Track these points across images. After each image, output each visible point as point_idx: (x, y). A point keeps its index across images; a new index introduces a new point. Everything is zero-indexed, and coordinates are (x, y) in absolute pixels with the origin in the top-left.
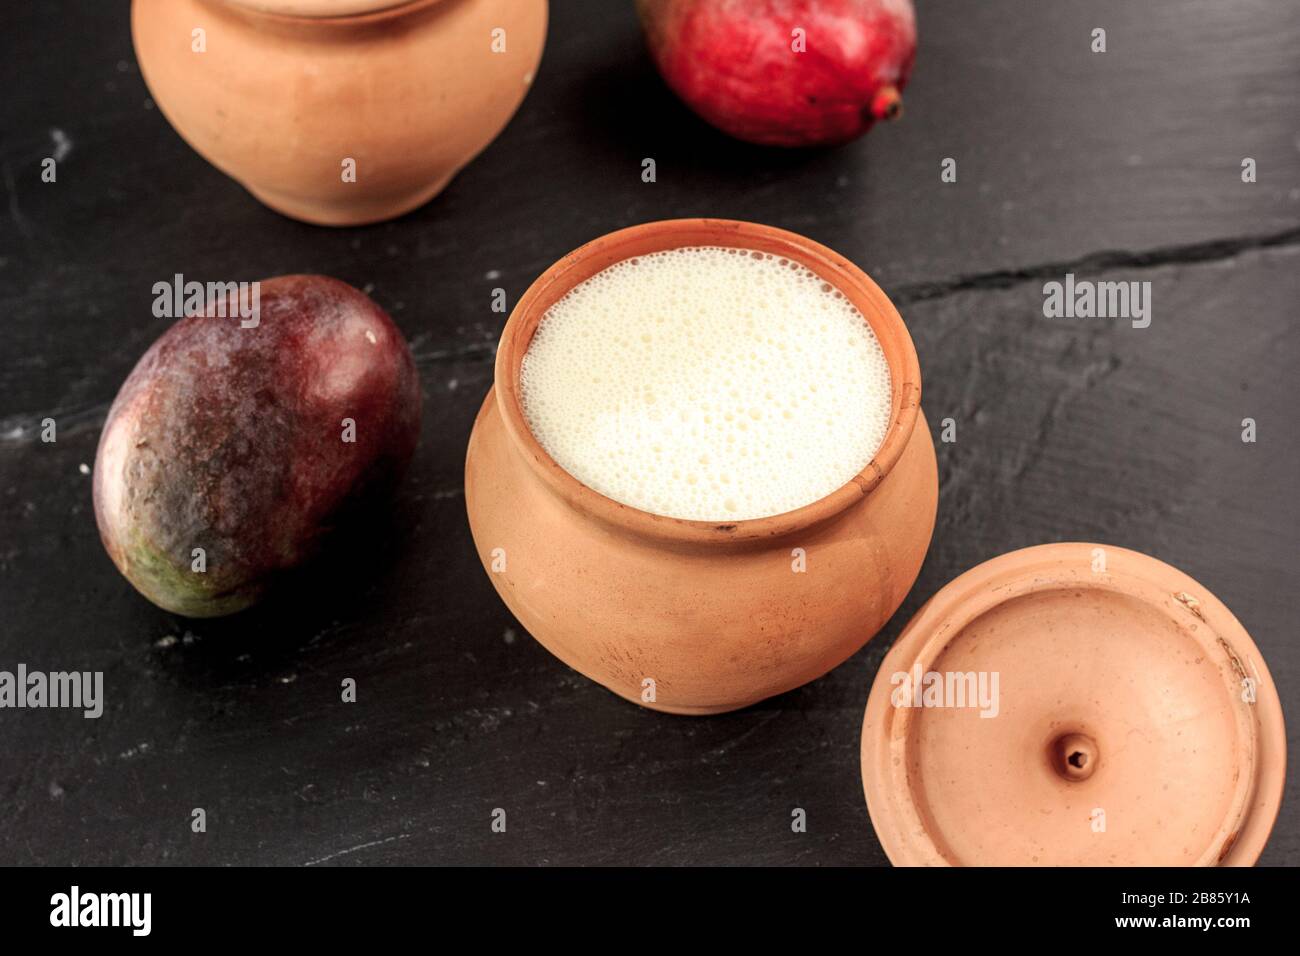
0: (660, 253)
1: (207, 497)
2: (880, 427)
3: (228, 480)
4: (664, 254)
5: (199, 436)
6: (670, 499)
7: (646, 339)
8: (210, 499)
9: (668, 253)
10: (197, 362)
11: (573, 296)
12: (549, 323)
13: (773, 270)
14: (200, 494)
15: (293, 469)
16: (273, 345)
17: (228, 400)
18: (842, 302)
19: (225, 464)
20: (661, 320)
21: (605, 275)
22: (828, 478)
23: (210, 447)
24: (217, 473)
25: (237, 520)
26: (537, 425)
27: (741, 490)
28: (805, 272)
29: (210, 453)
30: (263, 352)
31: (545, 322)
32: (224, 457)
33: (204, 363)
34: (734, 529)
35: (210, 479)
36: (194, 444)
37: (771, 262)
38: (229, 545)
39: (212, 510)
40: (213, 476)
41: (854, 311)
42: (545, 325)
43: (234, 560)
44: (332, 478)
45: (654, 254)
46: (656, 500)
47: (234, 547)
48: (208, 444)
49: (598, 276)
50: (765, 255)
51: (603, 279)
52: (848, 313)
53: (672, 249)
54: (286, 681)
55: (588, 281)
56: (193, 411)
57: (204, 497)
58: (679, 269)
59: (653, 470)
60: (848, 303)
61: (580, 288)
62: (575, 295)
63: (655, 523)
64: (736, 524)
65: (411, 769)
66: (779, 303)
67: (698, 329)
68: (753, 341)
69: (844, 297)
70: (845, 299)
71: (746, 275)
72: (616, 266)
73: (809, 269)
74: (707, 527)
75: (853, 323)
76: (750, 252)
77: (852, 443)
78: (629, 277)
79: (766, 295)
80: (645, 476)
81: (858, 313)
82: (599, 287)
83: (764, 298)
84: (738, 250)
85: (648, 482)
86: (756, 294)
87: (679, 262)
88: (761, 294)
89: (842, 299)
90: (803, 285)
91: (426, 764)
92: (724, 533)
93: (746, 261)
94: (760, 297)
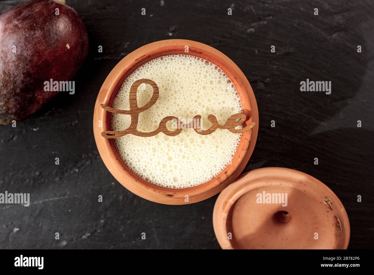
0: (172, 55)
1: (5, 104)
3: (12, 100)
5: (3, 86)
6: (155, 174)
9: (175, 56)
10: (4, 55)
12: (126, 84)
13: (211, 71)
14: (3, 103)
15: (36, 95)
16: (31, 55)
17: (14, 74)
18: (233, 89)
19: (12, 95)
21: (150, 63)
22: (211, 171)
24: (9, 97)
25: (15, 110)
27: (180, 173)
28: (223, 73)
29: (6, 92)
30: (27, 57)
31: (125, 83)
32: (11, 93)
33: (6, 57)
34: (173, 196)
35: (6, 99)
36: (1, 87)
37: (211, 67)
38: (13, 116)
39: (7, 108)
41: (237, 94)
42: (125, 85)
44: (50, 95)
45: (170, 56)
46: (151, 174)
47: (15, 116)
48: (6, 88)
49: (147, 63)
50: (210, 63)
51: (149, 65)
52: (235, 95)
54: (35, 130)
55: (144, 65)
58: (177, 65)
59: (151, 160)
60: (235, 90)
61: (140, 68)
62: (138, 71)
63: (147, 189)
64: (174, 194)
65: (72, 172)
66: (210, 87)
67: (179, 96)
68: (197, 105)
69: (234, 87)
70: (235, 88)
71: (201, 72)
72: (155, 60)
73: (224, 72)
74: (164, 194)
75: (235, 100)
76: (205, 60)
77: (223, 156)
78: (159, 66)
79: (206, 83)
80: (148, 163)
81: (238, 95)
82: (147, 69)
83: (205, 85)
84: (201, 59)
85: (149, 165)
86: (203, 82)
87: (178, 61)
88: (205, 83)
89: (234, 88)
90: (221, 80)
91: (77, 170)
92: (169, 197)
93: (202, 65)
94: (204, 84)
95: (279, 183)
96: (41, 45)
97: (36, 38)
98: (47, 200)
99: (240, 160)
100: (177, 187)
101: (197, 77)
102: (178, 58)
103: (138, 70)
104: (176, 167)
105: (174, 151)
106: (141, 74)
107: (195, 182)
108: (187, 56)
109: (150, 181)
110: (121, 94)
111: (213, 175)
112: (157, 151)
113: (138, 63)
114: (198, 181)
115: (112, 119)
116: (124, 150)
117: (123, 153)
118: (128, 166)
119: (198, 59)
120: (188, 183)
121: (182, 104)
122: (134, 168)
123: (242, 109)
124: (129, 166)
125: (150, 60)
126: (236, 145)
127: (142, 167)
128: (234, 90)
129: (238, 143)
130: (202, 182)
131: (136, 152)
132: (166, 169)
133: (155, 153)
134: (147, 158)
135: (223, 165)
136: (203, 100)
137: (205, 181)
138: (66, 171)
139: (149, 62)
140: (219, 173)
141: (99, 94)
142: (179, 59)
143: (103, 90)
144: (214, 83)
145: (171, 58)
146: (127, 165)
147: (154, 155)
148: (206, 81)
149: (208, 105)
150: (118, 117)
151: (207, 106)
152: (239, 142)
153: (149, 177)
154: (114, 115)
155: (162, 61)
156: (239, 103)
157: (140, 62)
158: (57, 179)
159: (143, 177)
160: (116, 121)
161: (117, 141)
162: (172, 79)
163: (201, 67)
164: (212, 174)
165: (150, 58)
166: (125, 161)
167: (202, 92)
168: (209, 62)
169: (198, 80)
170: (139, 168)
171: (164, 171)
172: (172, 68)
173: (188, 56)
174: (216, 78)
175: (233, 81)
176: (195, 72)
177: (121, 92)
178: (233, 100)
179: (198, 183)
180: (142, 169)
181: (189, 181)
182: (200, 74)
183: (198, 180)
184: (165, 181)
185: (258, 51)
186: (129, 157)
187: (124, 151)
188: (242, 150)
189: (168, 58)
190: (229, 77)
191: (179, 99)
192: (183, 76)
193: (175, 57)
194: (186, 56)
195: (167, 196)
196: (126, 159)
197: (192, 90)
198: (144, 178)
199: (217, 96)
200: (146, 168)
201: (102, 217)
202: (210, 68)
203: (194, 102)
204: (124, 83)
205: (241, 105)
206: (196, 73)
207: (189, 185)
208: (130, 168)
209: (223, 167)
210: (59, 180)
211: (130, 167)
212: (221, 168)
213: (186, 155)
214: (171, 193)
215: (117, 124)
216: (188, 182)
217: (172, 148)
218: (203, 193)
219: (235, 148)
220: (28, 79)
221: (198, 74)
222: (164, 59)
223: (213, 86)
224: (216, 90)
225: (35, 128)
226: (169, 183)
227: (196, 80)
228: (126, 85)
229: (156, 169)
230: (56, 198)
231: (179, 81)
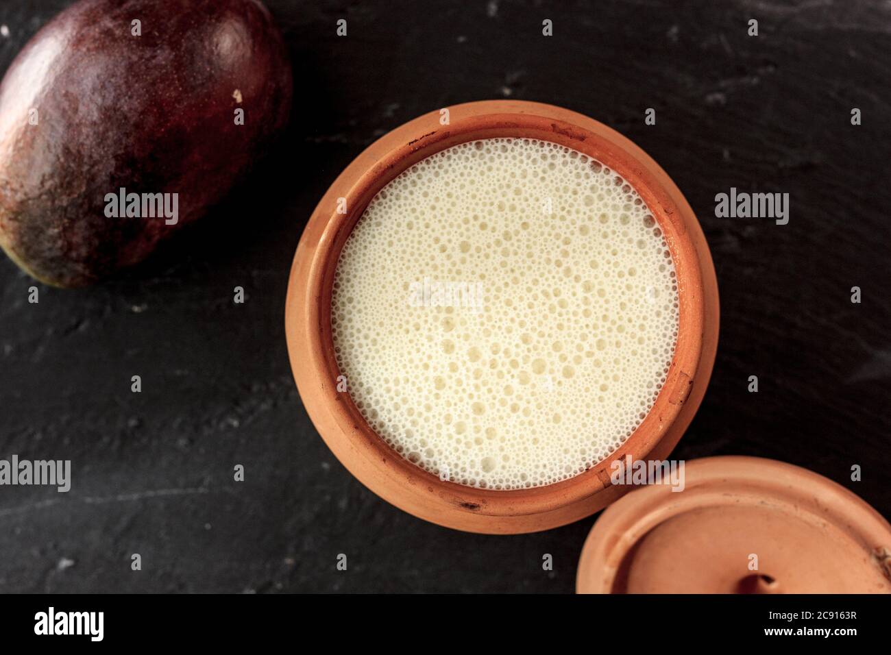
0: (505, 139)
1: (62, 234)
2: (649, 401)
3: (82, 223)
4: (509, 141)
5: (62, 185)
6: (436, 446)
7: (465, 247)
8: (65, 236)
9: (513, 141)
10: (70, 106)
11: (412, 176)
12: (380, 204)
13: (605, 187)
14: (56, 231)
16: (140, 110)
17: (91, 157)
18: (658, 242)
19: (81, 211)
20: (483, 226)
21: (447, 154)
22: (583, 452)
23: (69, 195)
24: (73, 217)
25: (88, 252)
26: (339, 326)
27: (502, 449)
28: (635, 197)
29: (68, 201)
30: (129, 115)
31: (376, 202)
32: (81, 205)
33: (76, 110)
34: (477, 509)
35: (66, 221)
36: (56, 189)
37: (606, 177)
38: (80, 268)
39: (66, 243)
40: (69, 219)
41: (667, 254)
42: (376, 205)
43: (83, 275)
45: (500, 139)
46: (424, 444)
47: (85, 268)
48: (68, 192)
49: (439, 154)
50: (604, 167)
51: (445, 159)
52: (662, 256)
53: (518, 137)
55: (429, 158)
56: (59, 159)
57: (59, 233)
58: (518, 164)
59: (429, 408)
60: (664, 244)
61: (419, 166)
62: (413, 174)
63: (410, 485)
64: (481, 504)
65: (222, 426)
66: (600, 231)
67: (515, 248)
68: (561, 275)
69: (663, 235)
70: (663, 238)
71: (578, 188)
72: (459, 147)
73: (639, 194)
74: (454, 502)
75: (662, 268)
76: (590, 159)
77: (617, 415)
78: (469, 164)
79: (590, 219)
80: (420, 414)
81: (670, 258)
82: (437, 169)
83: (587, 223)
84: (580, 154)
85: (421, 421)
86: (581, 215)
87: (521, 154)
88: (586, 217)
89: (661, 237)
90: (629, 213)
91: (235, 423)
92: (468, 510)
93: (583, 169)
94: (583, 221)
95: (759, 500)
96: (169, 86)
97: (156, 67)
98: (151, 493)
99: (661, 427)
100: (490, 484)
101: (566, 201)
102: (522, 147)
103: (415, 170)
104: (490, 433)
105: (490, 391)
106: (419, 182)
107: (538, 476)
108: (546, 143)
109: (422, 465)
110: (363, 228)
111: (587, 461)
112: (447, 387)
113: (415, 151)
114: (547, 475)
115: (335, 292)
116: (359, 377)
117: (357, 383)
118: (367, 418)
119: (574, 155)
120: (519, 478)
121: (522, 270)
122: (382, 425)
123: (677, 295)
124: (370, 419)
125: (447, 147)
126: (654, 389)
127: (404, 427)
128: (660, 243)
129: (660, 382)
130: (556, 478)
131: (391, 385)
132: (465, 437)
133: (441, 392)
134: (419, 403)
135: (615, 439)
136: (576, 263)
137: (565, 477)
138: (208, 422)
139: (445, 151)
140: (604, 458)
141: (308, 227)
142: (523, 150)
143: (319, 217)
144: (611, 221)
145: (504, 146)
146: (364, 416)
147: (437, 396)
148: (588, 213)
149: (590, 276)
150: (351, 290)
151: (587, 279)
152: (663, 380)
153: (418, 451)
154: (341, 283)
155: (478, 153)
156: (672, 279)
157: (420, 148)
158: (182, 442)
159: (404, 452)
160: (345, 300)
161: (342, 351)
162: (501, 202)
163: (578, 176)
164: (584, 459)
165: (447, 142)
166: (360, 406)
167: (577, 240)
168: (602, 164)
169: (567, 208)
170: (396, 428)
171: (458, 441)
172: (502, 173)
173: (549, 145)
174: (615, 207)
175: (660, 220)
176: (561, 188)
177: (364, 224)
178: (658, 271)
179: (546, 481)
180: (402, 430)
181: (522, 471)
182: (575, 193)
183: (547, 472)
184: (461, 465)
185: (732, 154)
186: (372, 395)
187: (361, 379)
188: (670, 402)
189: (496, 144)
190: (650, 207)
191: (516, 254)
192: (531, 196)
193: (512, 145)
194: (542, 143)
195: (462, 508)
196: (362, 400)
197: (550, 235)
198: (407, 454)
199: (614, 254)
200: (413, 429)
201: (291, 549)
202: (604, 180)
203: (552, 266)
204: (374, 200)
205: (676, 284)
206: (566, 190)
207: (522, 484)
208: (371, 426)
209: (615, 442)
210: (186, 446)
211: (371, 423)
212: (610, 445)
213: (522, 405)
214: (472, 501)
215: (349, 307)
216: (519, 474)
217: (485, 384)
218: (558, 508)
219: (651, 397)
220: (128, 172)
221: (570, 193)
222: (485, 147)
223: (608, 227)
224: (613, 239)
225: (138, 304)
226: (470, 473)
227: (563, 209)
228: (379, 208)
229: (439, 435)
230: (175, 492)
231: (519, 208)
